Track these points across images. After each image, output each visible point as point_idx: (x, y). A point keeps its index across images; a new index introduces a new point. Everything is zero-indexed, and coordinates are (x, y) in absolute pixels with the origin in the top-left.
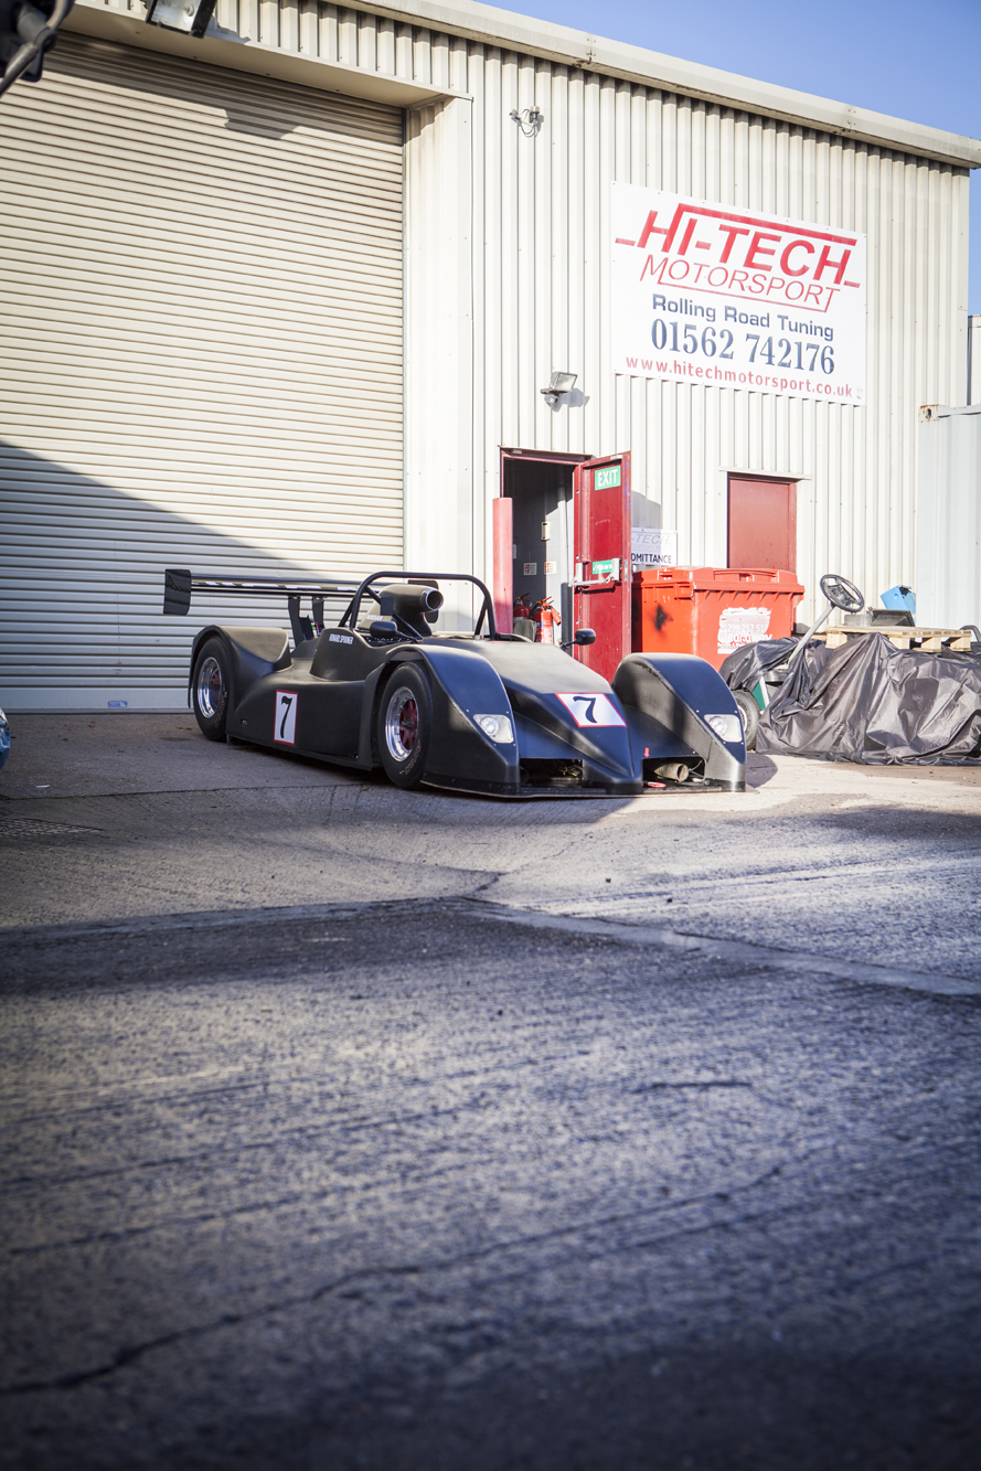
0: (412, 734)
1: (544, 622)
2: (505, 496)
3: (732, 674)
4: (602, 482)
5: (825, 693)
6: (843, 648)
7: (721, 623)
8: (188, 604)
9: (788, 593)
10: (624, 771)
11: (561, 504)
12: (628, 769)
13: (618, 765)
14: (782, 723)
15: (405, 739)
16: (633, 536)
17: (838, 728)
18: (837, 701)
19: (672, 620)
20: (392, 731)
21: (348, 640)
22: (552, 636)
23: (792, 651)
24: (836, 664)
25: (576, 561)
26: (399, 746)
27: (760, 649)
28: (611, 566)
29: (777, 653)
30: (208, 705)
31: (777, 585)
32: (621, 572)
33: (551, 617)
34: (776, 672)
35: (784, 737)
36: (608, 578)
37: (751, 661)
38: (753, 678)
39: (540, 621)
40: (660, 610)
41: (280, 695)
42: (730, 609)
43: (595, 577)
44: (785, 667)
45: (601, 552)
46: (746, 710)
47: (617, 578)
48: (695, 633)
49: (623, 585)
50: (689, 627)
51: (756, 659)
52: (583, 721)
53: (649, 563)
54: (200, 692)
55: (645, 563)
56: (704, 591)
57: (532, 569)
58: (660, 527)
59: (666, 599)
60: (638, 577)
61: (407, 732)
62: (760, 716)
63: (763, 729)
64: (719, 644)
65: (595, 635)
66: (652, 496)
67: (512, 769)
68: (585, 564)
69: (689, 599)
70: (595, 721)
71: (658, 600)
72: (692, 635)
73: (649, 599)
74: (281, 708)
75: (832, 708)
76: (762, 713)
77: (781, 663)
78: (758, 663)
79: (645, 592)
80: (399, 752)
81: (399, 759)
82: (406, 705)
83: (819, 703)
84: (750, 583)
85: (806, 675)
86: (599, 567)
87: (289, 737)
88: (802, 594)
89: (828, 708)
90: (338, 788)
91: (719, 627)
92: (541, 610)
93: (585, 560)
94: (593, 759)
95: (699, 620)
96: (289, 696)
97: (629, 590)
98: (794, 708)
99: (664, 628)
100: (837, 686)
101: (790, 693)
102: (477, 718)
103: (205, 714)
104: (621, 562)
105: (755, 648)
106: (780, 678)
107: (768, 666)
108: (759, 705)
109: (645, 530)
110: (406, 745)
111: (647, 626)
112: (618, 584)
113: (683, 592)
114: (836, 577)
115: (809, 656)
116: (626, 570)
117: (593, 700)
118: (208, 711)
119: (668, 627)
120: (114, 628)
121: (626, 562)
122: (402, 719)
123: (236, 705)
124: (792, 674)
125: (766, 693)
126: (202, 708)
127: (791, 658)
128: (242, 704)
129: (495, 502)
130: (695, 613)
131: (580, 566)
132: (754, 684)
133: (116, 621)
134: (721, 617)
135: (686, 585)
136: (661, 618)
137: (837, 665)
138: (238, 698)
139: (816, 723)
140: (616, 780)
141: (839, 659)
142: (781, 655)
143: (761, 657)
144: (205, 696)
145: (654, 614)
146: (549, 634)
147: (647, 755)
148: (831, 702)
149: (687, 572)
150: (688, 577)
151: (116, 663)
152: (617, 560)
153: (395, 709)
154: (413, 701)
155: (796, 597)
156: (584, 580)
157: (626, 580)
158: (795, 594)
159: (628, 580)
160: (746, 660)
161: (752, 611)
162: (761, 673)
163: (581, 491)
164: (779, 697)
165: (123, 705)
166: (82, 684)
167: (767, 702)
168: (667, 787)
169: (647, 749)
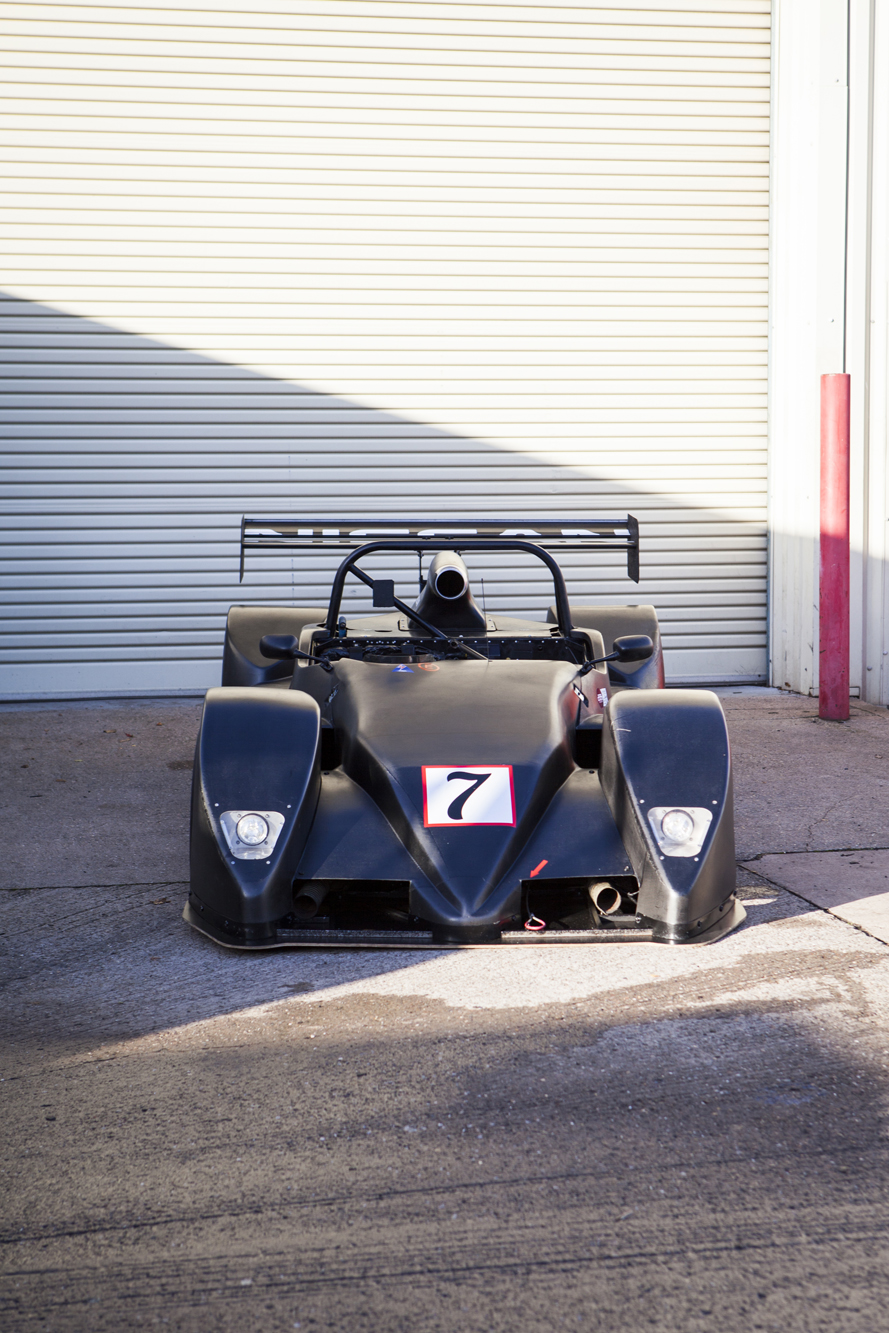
52: (438, 817)
67: (256, 903)
70: (460, 817)
94: (427, 884)
102: (234, 815)
117: (481, 778)
147: (535, 873)
168: (547, 928)
169: (544, 862)
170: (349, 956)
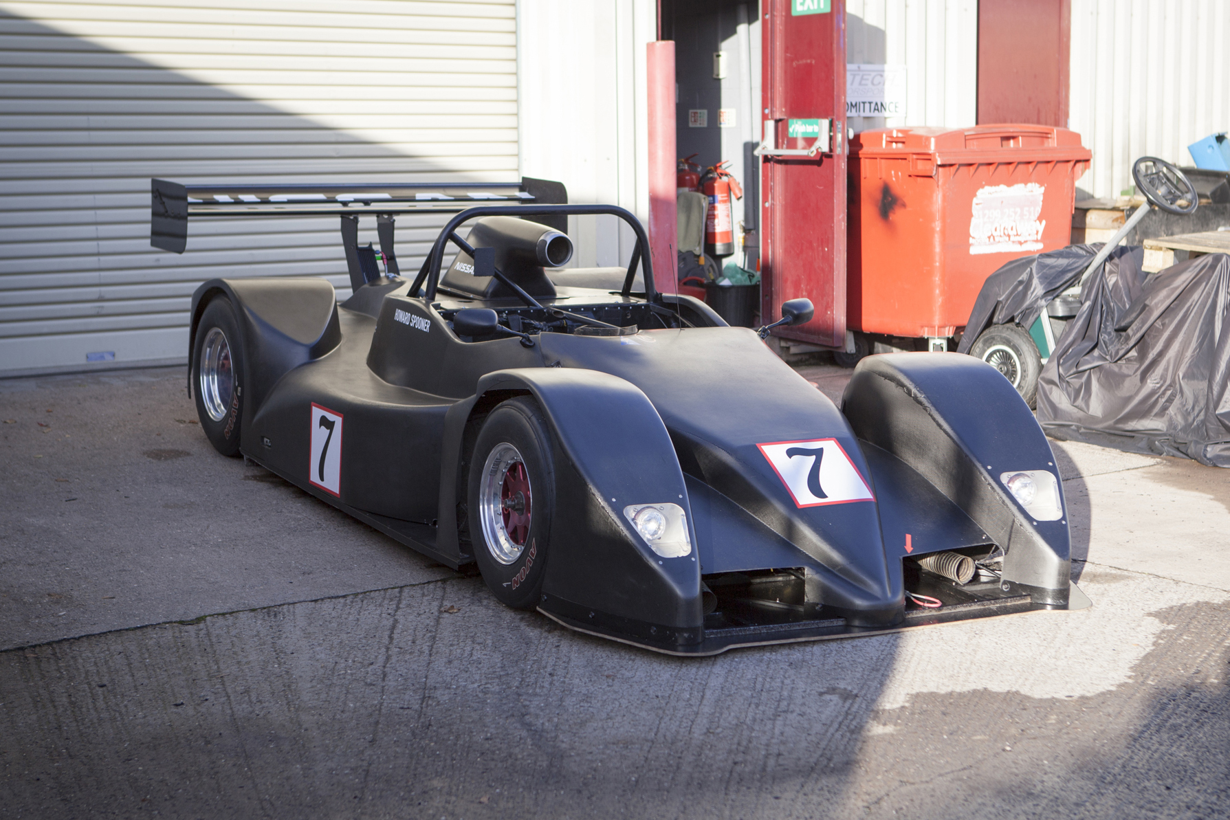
0: (523, 517)
1: (720, 196)
2: (663, 39)
3: (998, 303)
4: (802, 4)
5: (1142, 344)
6: (1170, 274)
7: (975, 210)
8: (184, 236)
9: (1068, 161)
10: (875, 588)
11: (742, 28)
12: (881, 583)
13: (864, 578)
14: (1076, 382)
15: (511, 528)
16: (849, 77)
17: (1164, 393)
18: (1161, 354)
19: (904, 205)
20: (489, 513)
21: (423, 325)
22: (730, 215)
23: (1087, 267)
24: (1160, 300)
25: (765, 117)
26: (502, 539)
27: (1042, 266)
28: (816, 129)
29: (1064, 272)
30: (218, 400)
31: (1053, 150)
32: (831, 138)
33: (729, 189)
34: (1065, 302)
35: (1080, 402)
36: (814, 149)
37: (1028, 284)
38: (1032, 310)
39: (713, 196)
40: (886, 191)
41: (317, 413)
42: (987, 189)
43: (792, 143)
44: (1076, 290)
45: (802, 106)
46: (1019, 355)
47: (825, 149)
48: (938, 226)
49: (835, 158)
50: (929, 218)
51: (1035, 281)
52: (805, 497)
53: (867, 114)
54: (204, 380)
55: (862, 114)
56: (951, 165)
57: (700, 119)
58: (883, 60)
59: (896, 177)
60: (855, 143)
61: (515, 517)
62: (1041, 368)
63: (1047, 387)
64: (971, 241)
65: (812, 306)
66: (871, 19)
67: (690, 603)
68: (777, 121)
69: (931, 177)
70: (823, 496)
71: (884, 176)
72: (933, 230)
73: (870, 175)
74: (318, 435)
75: (1154, 363)
76: (1044, 361)
77: (1072, 285)
78: (1038, 288)
79: (866, 167)
80: (503, 548)
81: (504, 560)
82: (513, 468)
83: (1133, 353)
84: (1016, 150)
85: (1108, 304)
86: (799, 128)
87: (332, 483)
88: (1087, 161)
89: (1147, 362)
90: (406, 590)
91: (972, 216)
92: (714, 180)
93: (778, 116)
94: (824, 568)
95: (944, 208)
96: (331, 417)
97: (843, 165)
98: (1094, 359)
99: (892, 217)
100: (1161, 332)
101: (1084, 334)
102: (630, 512)
103: (212, 414)
104: (832, 124)
105: (1034, 266)
106: (1071, 309)
107: (1052, 292)
108: (1040, 350)
109: (864, 67)
110: (514, 536)
111: (868, 212)
112: (829, 156)
113: (921, 167)
114: (1155, 161)
115: (1111, 272)
116: (839, 137)
117: (819, 453)
118: (217, 411)
119: (898, 216)
120: (91, 246)
121: (839, 125)
122: (505, 494)
123: (254, 412)
124: (1088, 304)
125: (1049, 330)
126: (208, 404)
127: (1085, 276)
128: (261, 413)
129: (650, 47)
130: (938, 198)
131: (770, 125)
132: (1032, 319)
133: (94, 235)
134: (975, 201)
135: (927, 157)
136: (888, 202)
137: (1163, 301)
138: (258, 400)
139: (1127, 383)
140: (860, 603)
141: (1164, 293)
142: (1070, 275)
143: (1043, 278)
144: (210, 385)
145: (879, 196)
146: (725, 213)
147: (909, 548)
148: (1151, 355)
149: (928, 139)
150: (928, 146)
151: (95, 296)
152: (825, 123)
153: (494, 472)
154: (522, 464)
155: (1080, 166)
156: (777, 146)
157: (838, 151)
158: (1078, 161)
159: (842, 150)
160: (1021, 282)
161: (1019, 190)
162: (1043, 302)
163: (772, 16)
164: (1070, 339)
165: (109, 358)
166: (45, 330)
167: (1052, 346)
168: (944, 605)
169: (909, 537)
170: (785, 651)
